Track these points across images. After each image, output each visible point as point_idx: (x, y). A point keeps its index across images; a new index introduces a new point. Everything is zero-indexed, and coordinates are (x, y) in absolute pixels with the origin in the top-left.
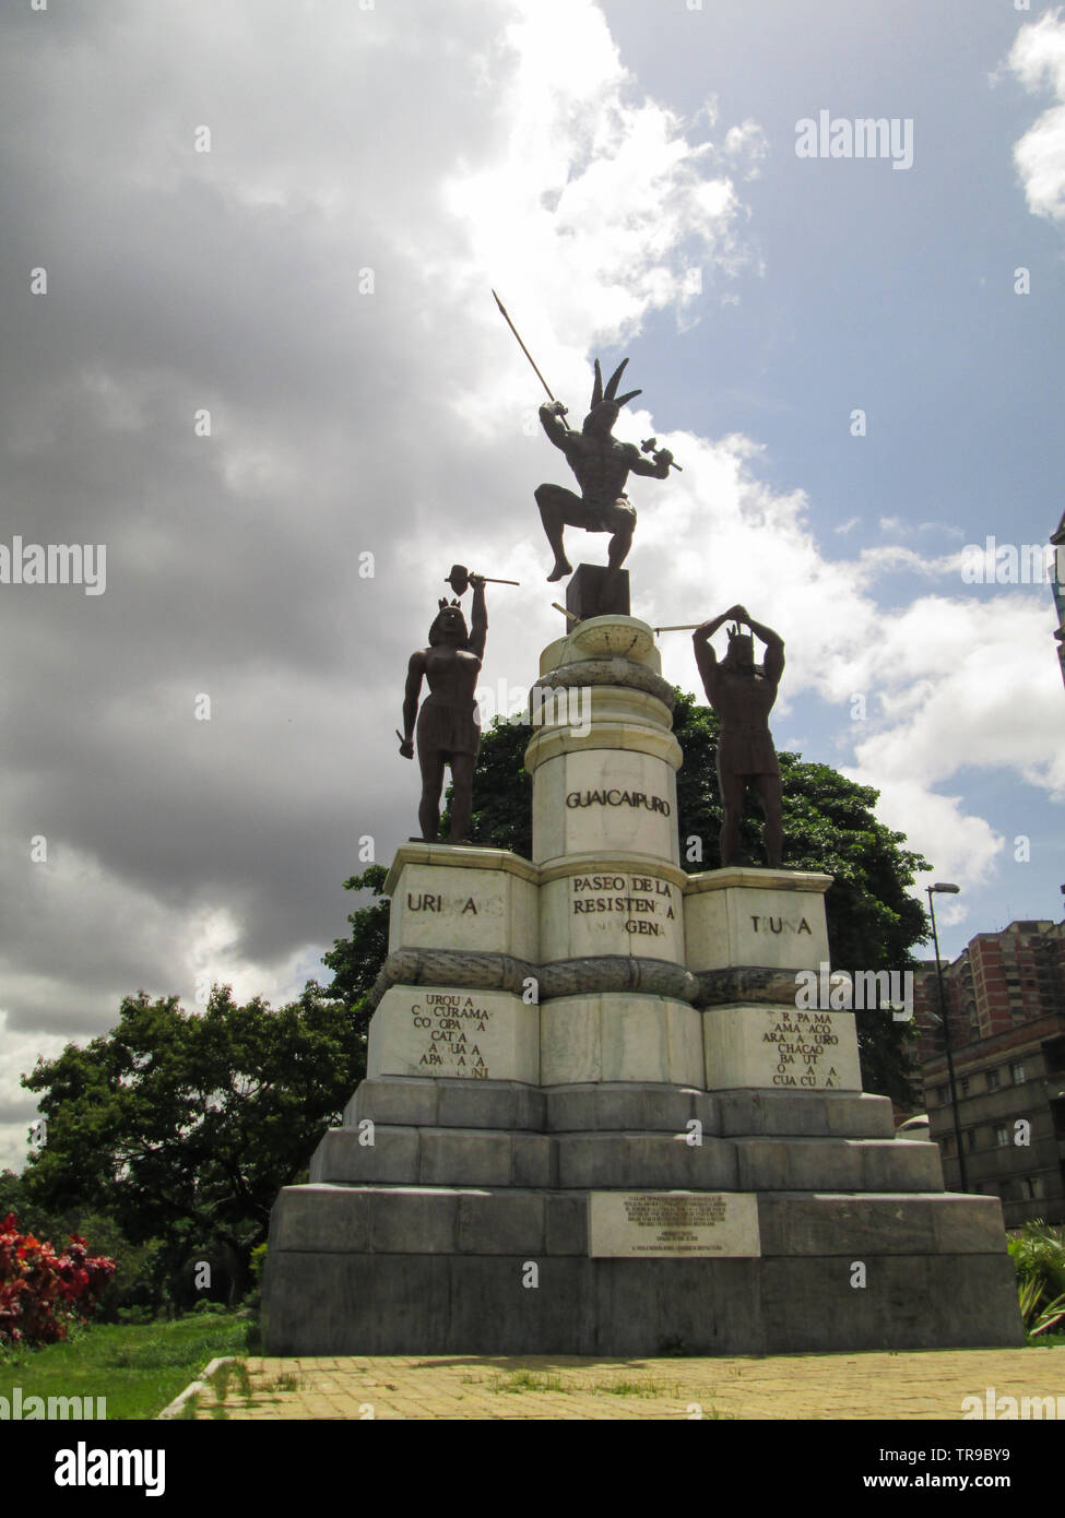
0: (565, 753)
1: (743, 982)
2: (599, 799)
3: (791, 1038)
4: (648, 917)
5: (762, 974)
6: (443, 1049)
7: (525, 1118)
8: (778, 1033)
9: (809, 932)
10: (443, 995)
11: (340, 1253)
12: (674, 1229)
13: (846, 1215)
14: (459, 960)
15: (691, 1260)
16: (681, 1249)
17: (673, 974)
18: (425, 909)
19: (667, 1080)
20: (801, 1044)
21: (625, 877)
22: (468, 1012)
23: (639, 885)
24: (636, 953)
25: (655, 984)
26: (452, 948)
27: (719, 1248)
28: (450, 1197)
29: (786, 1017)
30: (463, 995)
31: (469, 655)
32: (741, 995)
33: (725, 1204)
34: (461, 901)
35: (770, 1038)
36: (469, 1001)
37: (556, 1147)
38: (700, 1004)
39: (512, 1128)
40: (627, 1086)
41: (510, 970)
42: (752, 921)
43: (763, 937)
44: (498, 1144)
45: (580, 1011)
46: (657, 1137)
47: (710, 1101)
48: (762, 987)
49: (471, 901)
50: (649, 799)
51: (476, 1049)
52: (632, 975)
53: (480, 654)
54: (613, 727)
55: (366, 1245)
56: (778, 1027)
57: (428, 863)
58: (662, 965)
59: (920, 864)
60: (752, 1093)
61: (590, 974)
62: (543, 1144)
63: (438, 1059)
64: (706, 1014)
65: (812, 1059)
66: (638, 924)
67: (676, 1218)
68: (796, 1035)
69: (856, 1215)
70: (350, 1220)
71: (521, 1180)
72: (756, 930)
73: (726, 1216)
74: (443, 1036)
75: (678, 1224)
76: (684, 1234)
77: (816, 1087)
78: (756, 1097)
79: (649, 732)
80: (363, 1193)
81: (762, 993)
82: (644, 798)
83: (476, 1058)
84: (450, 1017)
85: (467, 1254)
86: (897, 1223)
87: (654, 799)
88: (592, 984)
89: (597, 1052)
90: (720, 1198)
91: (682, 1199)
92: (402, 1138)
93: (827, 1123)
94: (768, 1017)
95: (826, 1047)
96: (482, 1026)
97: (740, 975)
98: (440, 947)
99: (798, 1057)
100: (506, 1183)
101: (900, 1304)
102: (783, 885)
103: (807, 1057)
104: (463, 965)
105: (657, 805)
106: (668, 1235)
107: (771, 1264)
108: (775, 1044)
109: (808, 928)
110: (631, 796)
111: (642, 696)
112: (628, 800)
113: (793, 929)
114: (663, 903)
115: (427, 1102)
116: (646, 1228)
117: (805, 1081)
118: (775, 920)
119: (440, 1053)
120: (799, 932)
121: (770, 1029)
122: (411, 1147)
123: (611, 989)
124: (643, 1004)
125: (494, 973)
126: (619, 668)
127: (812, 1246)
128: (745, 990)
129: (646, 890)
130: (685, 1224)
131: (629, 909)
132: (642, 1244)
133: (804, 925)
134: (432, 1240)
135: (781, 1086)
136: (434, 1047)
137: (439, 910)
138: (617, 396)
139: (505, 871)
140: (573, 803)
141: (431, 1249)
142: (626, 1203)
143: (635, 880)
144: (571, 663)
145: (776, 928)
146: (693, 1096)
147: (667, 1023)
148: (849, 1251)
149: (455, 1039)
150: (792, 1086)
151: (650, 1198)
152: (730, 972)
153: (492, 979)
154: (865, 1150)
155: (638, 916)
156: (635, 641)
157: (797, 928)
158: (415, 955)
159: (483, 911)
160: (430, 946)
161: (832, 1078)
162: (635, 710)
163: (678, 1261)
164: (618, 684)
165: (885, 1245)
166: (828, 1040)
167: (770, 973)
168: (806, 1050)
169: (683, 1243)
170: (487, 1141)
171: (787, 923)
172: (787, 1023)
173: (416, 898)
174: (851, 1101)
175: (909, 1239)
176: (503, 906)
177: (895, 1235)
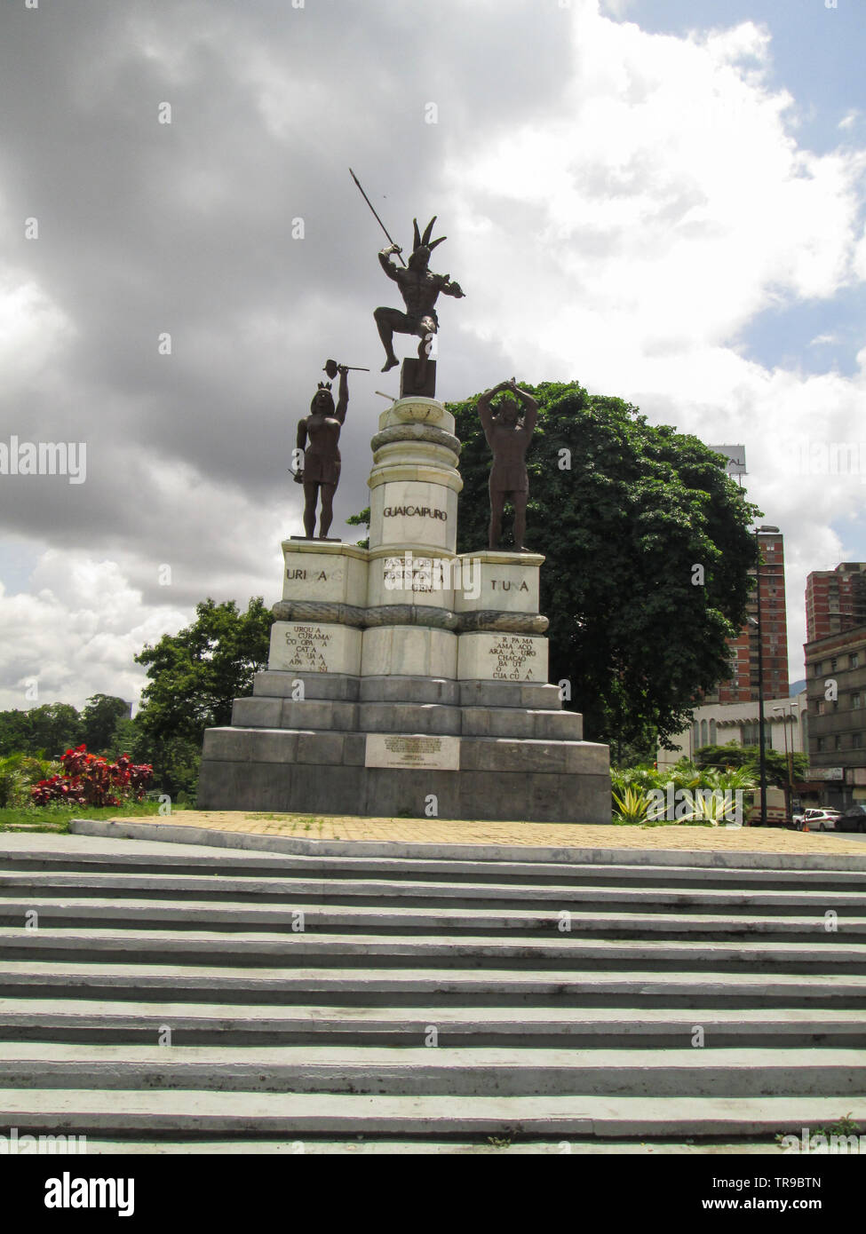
0: (385, 483)
1: (481, 620)
2: (401, 512)
3: (507, 652)
5: (493, 615)
6: (303, 656)
7: (344, 694)
8: (499, 649)
9: (527, 590)
10: (304, 626)
11: (234, 762)
12: (412, 754)
13: (514, 751)
14: (313, 607)
15: (419, 770)
16: (414, 764)
17: (437, 615)
18: (296, 578)
20: (512, 656)
22: (318, 636)
24: (417, 603)
25: (426, 620)
26: (310, 600)
27: (436, 765)
28: (294, 735)
29: (505, 640)
30: (315, 626)
31: (334, 421)
32: (479, 627)
33: (441, 742)
34: (317, 573)
35: (494, 651)
36: (318, 630)
37: (358, 710)
38: (457, 631)
39: (337, 699)
40: (402, 678)
41: (343, 612)
42: (492, 583)
43: (498, 593)
44: (325, 708)
45: (381, 636)
46: (415, 706)
47: (452, 686)
48: (492, 622)
49: (323, 573)
50: (432, 511)
51: (321, 656)
52: (411, 615)
53: (342, 420)
54: (412, 467)
55: (249, 758)
56: (499, 645)
57: (299, 552)
58: (429, 610)
59: (755, 512)
60: (478, 683)
61: (387, 614)
62: (350, 707)
63: (300, 662)
64: (460, 637)
65: (518, 664)
67: (413, 748)
68: (510, 650)
69: (520, 751)
70: (240, 746)
71: (337, 727)
72: (494, 588)
73: (441, 748)
74: (303, 649)
75: (414, 752)
76: (417, 757)
77: (519, 680)
78: (480, 685)
79: (434, 470)
80: (249, 733)
81: (492, 626)
82: (429, 511)
83: (321, 661)
84: (307, 639)
85: (301, 763)
86: (544, 756)
87: (436, 511)
88: (389, 620)
89: (389, 658)
90: (438, 739)
91: (419, 739)
92: (272, 704)
93: (521, 701)
94: (493, 640)
95: (528, 657)
96: (325, 644)
97: (479, 615)
98: (305, 599)
99: (510, 663)
100: (328, 727)
101: (540, 799)
102: (514, 562)
103: (515, 663)
104: (316, 610)
105: (438, 514)
106: (408, 757)
107: (467, 774)
108: (496, 655)
109: (526, 587)
110: (420, 510)
111: (432, 447)
112: (419, 512)
113: (517, 588)
116: (396, 753)
117: (513, 676)
118: (506, 583)
119: (301, 658)
120: (521, 590)
121: (494, 646)
122: (277, 709)
123: (400, 623)
124: (416, 632)
125: (333, 614)
126: (419, 430)
127: (492, 766)
128: (481, 624)
130: (417, 752)
132: (393, 761)
133: (524, 586)
134: (284, 756)
135: (498, 679)
136: (297, 655)
137: (305, 578)
138: (430, 242)
139: (344, 555)
140: (387, 514)
141: (282, 760)
142: (386, 740)
144: (391, 426)
145: (506, 587)
146: (441, 684)
147: (431, 642)
148: (513, 770)
149: (310, 651)
150: (504, 679)
151: (400, 738)
152: (473, 613)
153: (332, 617)
154: (536, 716)
156: (429, 413)
157: (520, 586)
158: (289, 604)
159: (330, 579)
160: (298, 599)
161: (530, 675)
162: (428, 456)
163: (412, 770)
164: (419, 440)
165: (535, 768)
166: (529, 653)
167: (498, 614)
168: (516, 659)
169: (416, 762)
170: (320, 706)
171: (514, 584)
172: (505, 644)
173: (291, 572)
174: (538, 688)
175: (550, 765)
176: (342, 576)
177: (542, 762)
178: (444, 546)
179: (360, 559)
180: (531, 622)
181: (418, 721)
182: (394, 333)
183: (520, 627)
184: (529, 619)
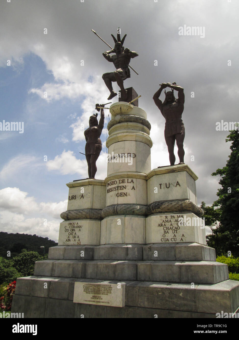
1: (152, 207)
3: (168, 225)
4: (124, 191)
5: (160, 203)
6: (71, 237)
8: (163, 223)
9: (180, 186)
10: (71, 222)
11: (25, 296)
12: (96, 295)
13: (159, 293)
14: (76, 212)
15: (100, 306)
16: (97, 302)
17: (128, 208)
18: (72, 199)
19: (123, 243)
20: (171, 227)
21: (117, 180)
22: (77, 226)
23: (121, 181)
24: (119, 203)
25: (122, 212)
26: (78, 209)
27: (109, 303)
28: (49, 281)
29: (166, 217)
30: (76, 222)
33: (112, 288)
34: (80, 196)
35: (160, 225)
36: (77, 223)
37: (84, 265)
38: (144, 215)
42: (160, 185)
43: (163, 190)
44: (70, 265)
47: (136, 249)
48: (159, 208)
49: (82, 195)
51: (78, 237)
52: (115, 210)
55: (30, 294)
56: (164, 221)
57: (73, 187)
58: (124, 206)
62: (80, 265)
63: (70, 240)
64: (146, 218)
65: (175, 231)
66: (120, 194)
67: (97, 291)
68: (170, 223)
69: (163, 293)
70: (28, 287)
72: (161, 188)
73: (112, 292)
74: (71, 234)
75: (97, 294)
76: (99, 297)
77: (177, 242)
79: (125, 134)
81: (159, 210)
83: (78, 239)
84: (73, 228)
85: (51, 298)
86: (180, 298)
90: (110, 285)
91: (99, 285)
94: (160, 218)
95: (181, 227)
96: (80, 230)
98: (75, 209)
99: (170, 231)
102: (170, 171)
103: (173, 231)
104: (77, 214)
106: (94, 297)
108: (162, 227)
111: (125, 124)
114: (130, 186)
115: (62, 253)
116: (88, 294)
117: (172, 240)
118: (168, 184)
119: (70, 238)
120: (176, 186)
121: (160, 222)
122: (51, 266)
125: (84, 214)
127: (146, 304)
128: (153, 210)
129: (123, 183)
130: (99, 294)
131: (118, 189)
132: (86, 299)
133: (178, 184)
135: (164, 242)
136: (69, 237)
137: (75, 199)
138: (121, 40)
139: (91, 185)
141: (43, 296)
142: (83, 286)
143: (120, 180)
145: (168, 186)
147: (125, 224)
148: (160, 307)
149: (74, 234)
150: (168, 242)
151: (90, 284)
153: (84, 216)
154: (180, 266)
155: (120, 191)
156: (121, 108)
157: (175, 185)
158: (67, 212)
159: (85, 197)
160: (73, 209)
161: (183, 238)
162: (125, 129)
163: (96, 306)
164: (119, 122)
165: (174, 306)
167: (162, 203)
168: (174, 228)
169: (98, 300)
170: (68, 264)
171: (172, 184)
172: (167, 220)
173: (70, 197)
174: (185, 247)
175: (185, 305)
176: (90, 195)
177: (179, 303)
178: (135, 171)
179: (102, 185)
180: (182, 204)
181: (108, 273)
182: (112, 82)
183: (176, 208)
184: (180, 203)
